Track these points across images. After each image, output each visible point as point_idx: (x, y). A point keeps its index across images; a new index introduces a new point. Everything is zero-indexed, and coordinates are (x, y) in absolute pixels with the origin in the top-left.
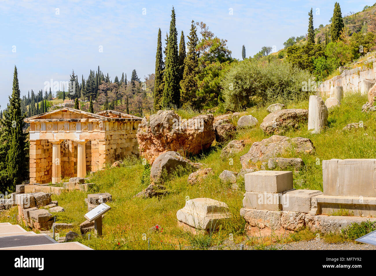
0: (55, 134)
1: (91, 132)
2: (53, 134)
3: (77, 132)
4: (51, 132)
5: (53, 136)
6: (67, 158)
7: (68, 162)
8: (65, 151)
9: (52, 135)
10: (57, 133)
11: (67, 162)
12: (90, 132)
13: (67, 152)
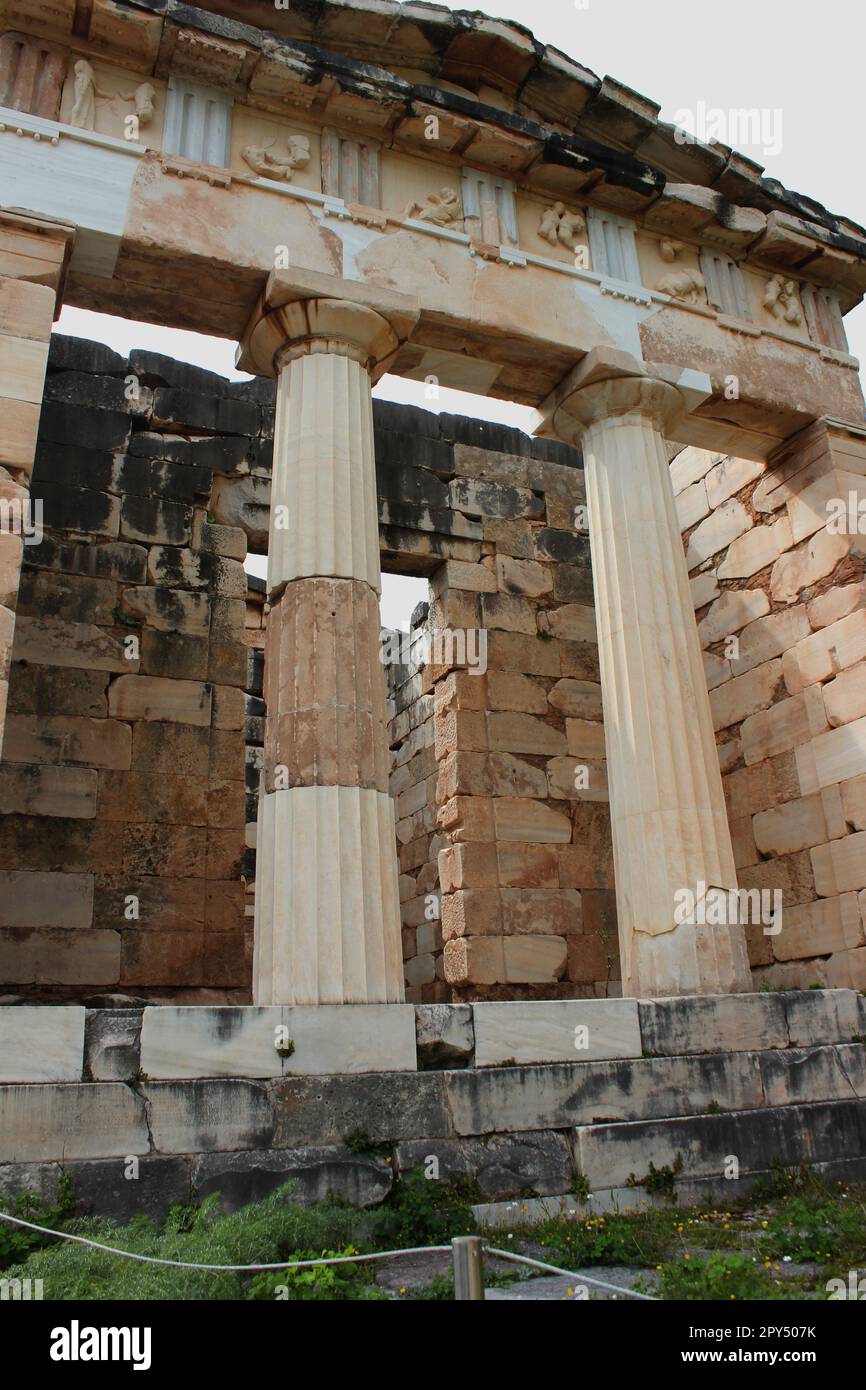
0: (354, 240)
1: (744, 334)
2: (327, 234)
3: (616, 290)
4: (300, 200)
5: (328, 254)
6: (198, 688)
7: (200, 729)
8: (178, 615)
9: (321, 240)
10: (378, 227)
11: (188, 741)
12: (734, 331)
13: (193, 626)
